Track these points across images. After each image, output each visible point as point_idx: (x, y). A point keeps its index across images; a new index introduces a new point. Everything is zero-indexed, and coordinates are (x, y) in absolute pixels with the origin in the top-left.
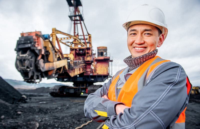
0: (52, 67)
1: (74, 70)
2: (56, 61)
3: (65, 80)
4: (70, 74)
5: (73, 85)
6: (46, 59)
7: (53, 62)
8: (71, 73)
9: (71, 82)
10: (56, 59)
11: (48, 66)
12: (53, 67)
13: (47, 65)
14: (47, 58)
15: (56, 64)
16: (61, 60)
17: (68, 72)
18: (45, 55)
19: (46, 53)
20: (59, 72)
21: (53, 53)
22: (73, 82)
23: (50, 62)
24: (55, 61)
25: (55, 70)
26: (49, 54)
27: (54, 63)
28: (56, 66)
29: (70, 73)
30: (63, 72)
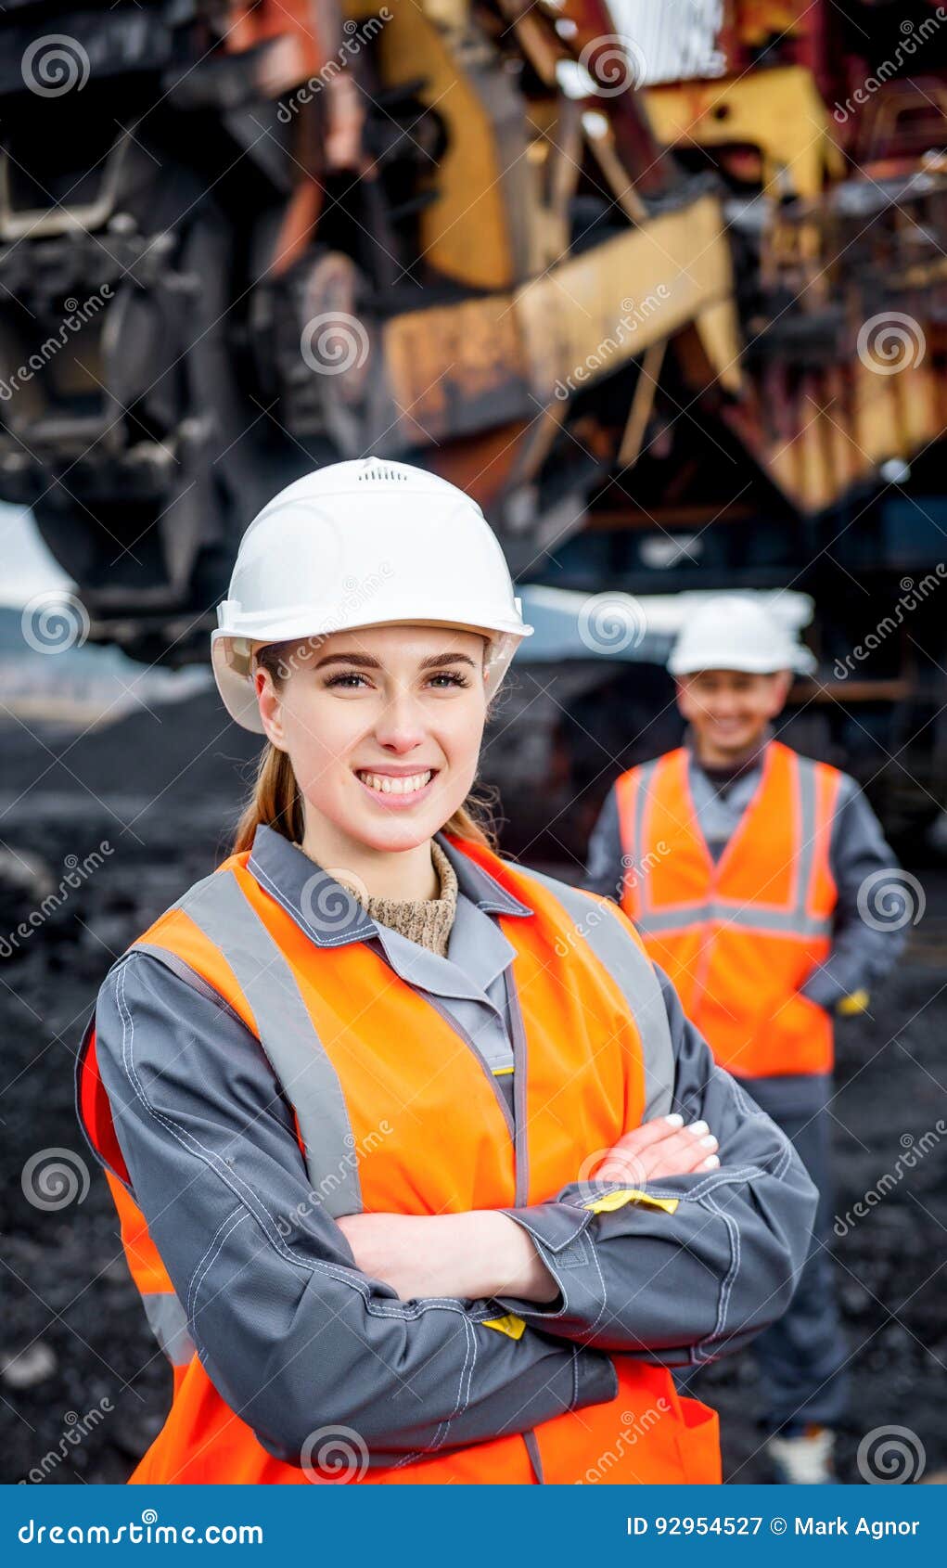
0: (499, 366)
1: (835, 388)
2: (553, 266)
3: (661, 553)
4: (780, 462)
5: (806, 636)
6: (385, 247)
7: (509, 289)
8: (795, 433)
9: (763, 585)
10: (548, 233)
11: (431, 360)
12: (517, 378)
13: (409, 342)
14: (411, 231)
15: (553, 307)
16: (619, 223)
17: (747, 430)
18: (369, 170)
19: (397, 139)
20: (601, 443)
21: (500, 133)
22: (797, 588)
23: (454, 291)
24: (538, 263)
25: (551, 418)
26: (443, 143)
27: (531, 298)
28: (564, 352)
29: (774, 437)
30: (661, 444)
